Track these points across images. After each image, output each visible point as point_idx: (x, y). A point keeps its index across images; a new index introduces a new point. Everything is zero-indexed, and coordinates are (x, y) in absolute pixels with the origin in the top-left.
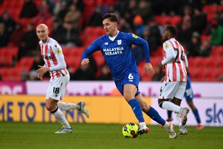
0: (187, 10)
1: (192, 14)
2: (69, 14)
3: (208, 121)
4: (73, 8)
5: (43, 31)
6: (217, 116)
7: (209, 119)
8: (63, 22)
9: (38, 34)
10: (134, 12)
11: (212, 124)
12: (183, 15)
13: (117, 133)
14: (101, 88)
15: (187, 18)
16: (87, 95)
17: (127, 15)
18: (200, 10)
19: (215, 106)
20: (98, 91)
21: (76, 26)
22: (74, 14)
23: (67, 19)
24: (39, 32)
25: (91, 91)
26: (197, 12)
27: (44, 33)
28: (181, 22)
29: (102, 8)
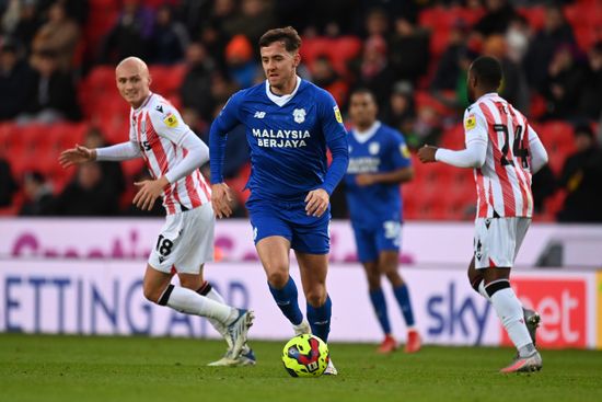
0: (375, 23)
1: (389, 33)
2: (46, 30)
3: (434, 332)
4: (56, 12)
5: (135, 79)
6: (457, 316)
7: (434, 323)
8: (30, 52)
9: (120, 86)
10: (228, 26)
11: (444, 339)
12: (363, 35)
13: (178, 364)
14: (134, 237)
15: (375, 43)
16: (96, 255)
17: (210, 35)
18: (413, 20)
19: (452, 288)
20: (127, 246)
21: (64, 62)
22: (58, 31)
23: (39, 44)
24: (124, 80)
25: (106, 246)
26: (404, 28)
27: (137, 85)
28: (359, 55)
29: (137, 15)
